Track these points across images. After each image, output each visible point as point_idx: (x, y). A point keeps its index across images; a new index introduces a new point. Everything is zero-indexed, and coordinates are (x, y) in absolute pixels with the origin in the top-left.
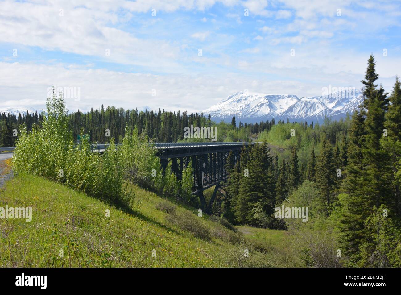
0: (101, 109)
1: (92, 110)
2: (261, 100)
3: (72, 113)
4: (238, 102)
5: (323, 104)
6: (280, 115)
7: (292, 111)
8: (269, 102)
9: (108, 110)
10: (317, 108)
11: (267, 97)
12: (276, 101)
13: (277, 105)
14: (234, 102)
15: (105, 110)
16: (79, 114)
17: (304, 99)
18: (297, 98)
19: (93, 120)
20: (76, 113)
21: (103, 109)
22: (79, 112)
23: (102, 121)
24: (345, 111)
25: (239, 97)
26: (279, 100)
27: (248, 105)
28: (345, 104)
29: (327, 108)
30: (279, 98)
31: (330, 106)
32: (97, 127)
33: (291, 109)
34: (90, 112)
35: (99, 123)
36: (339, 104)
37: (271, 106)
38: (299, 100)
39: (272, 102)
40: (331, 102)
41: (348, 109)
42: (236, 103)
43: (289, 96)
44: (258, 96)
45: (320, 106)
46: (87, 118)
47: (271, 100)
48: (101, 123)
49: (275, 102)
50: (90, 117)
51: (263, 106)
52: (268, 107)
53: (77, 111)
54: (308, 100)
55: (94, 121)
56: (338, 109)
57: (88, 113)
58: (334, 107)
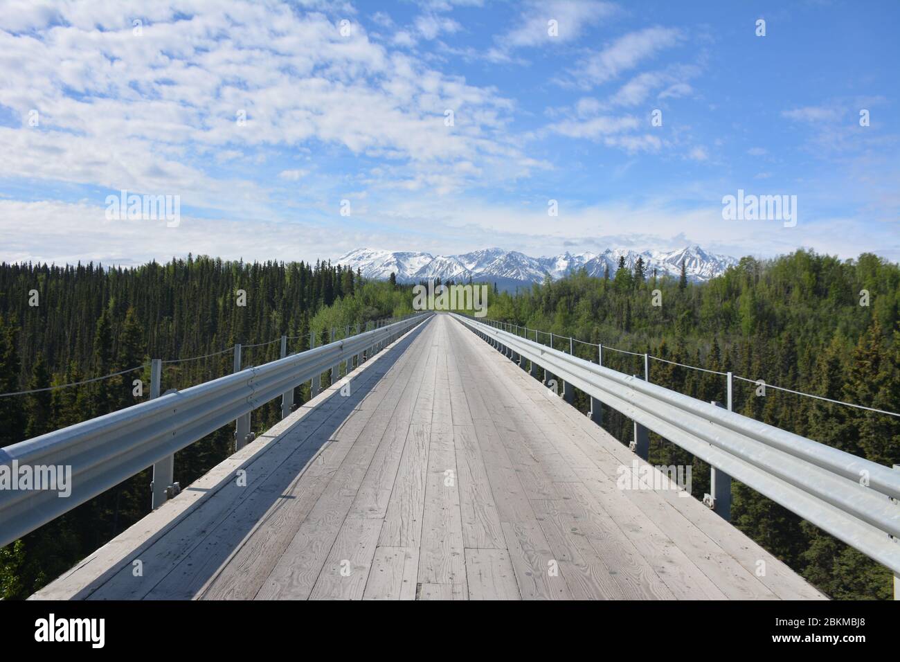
0: (187, 259)
1: (174, 260)
2: (389, 258)
3: (144, 265)
4: (359, 260)
5: (462, 265)
6: (410, 276)
7: (425, 272)
8: (397, 260)
9: (198, 260)
10: (454, 269)
11: (395, 255)
12: (406, 259)
13: (407, 265)
14: (355, 259)
15: (194, 260)
16: (153, 266)
17: (440, 258)
18: (431, 257)
19: (175, 274)
20: (150, 265)
21: (190, 259)
22: (154, 263)
23: (190, 276)
24: (487, 273)
25: (360, 254)
26: (410, 259)
27: (372, 264)
28: (486, 265)
29: (466, 269)
30: (409, 256)
31: (470, 267)
32: (182, 284)
33: (423, 270)
34: (171, 264)
35: (184, 279)
36: (479, 265)
37: (399, 265)
38: (433, 259)
39: (401, 261)
40: (470, 263)
41: (490, 271)
42: (357, 261)
43: (422, 254)
44: (384, 253)
45: (458, 267)
46: (166, 271)
47: (400, 257)
48: (187, 279)
49: (405, 261)
50: (171, 270)
51: (391, 266)
52: (396, 267)
53: (152, 262)
54: (445, 259)
55: (178, 276)
56: (478, 271)
57: (168, 265)
58: (473, 269)
